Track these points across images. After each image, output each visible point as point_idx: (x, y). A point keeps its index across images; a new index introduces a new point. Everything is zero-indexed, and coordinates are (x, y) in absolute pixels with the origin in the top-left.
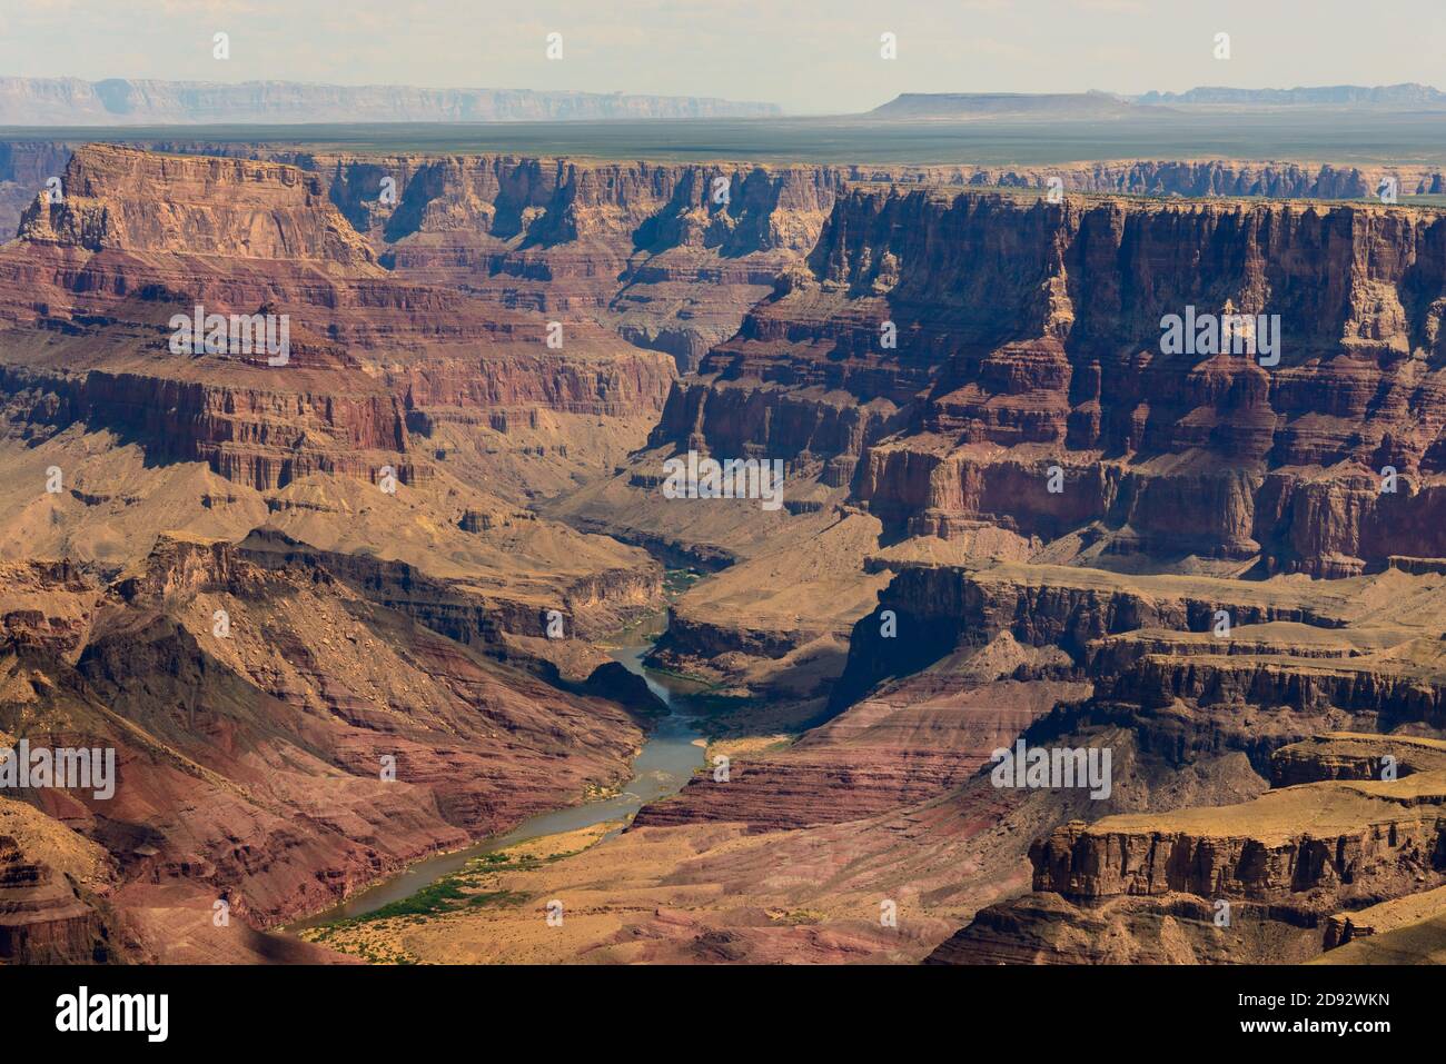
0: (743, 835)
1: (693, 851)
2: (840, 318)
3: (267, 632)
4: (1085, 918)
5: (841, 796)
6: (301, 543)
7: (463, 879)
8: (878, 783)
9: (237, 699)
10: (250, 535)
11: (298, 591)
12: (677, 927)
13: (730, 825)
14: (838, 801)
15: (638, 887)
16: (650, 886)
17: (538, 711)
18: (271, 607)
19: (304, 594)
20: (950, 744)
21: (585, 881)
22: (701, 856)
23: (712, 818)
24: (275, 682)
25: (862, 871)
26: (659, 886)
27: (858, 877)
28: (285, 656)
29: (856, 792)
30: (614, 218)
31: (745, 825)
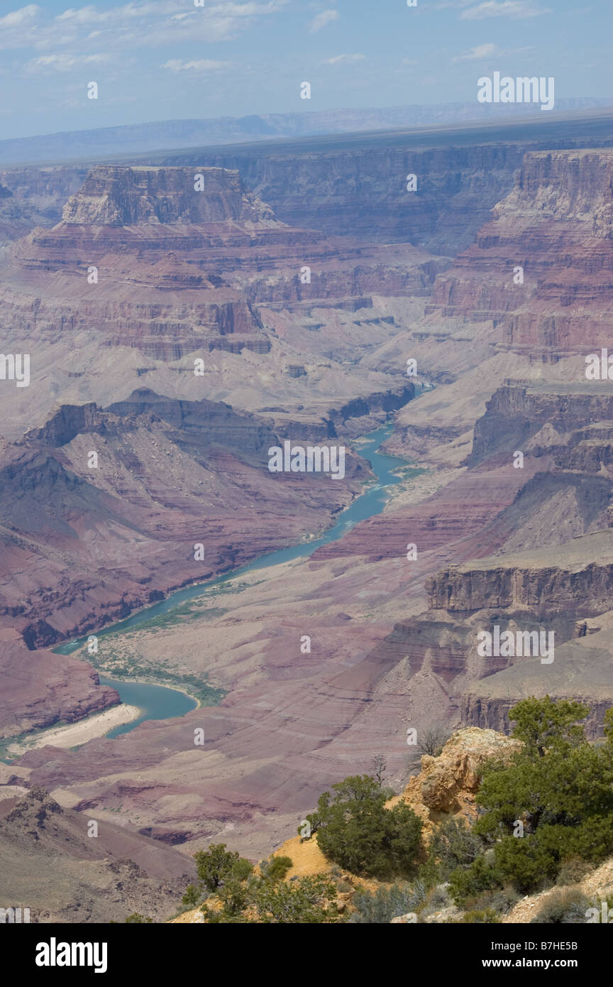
0: (366, 563)
1: (333, 575)
2: (527, 232)
3: (117, 454)
4: (458, 625)
5: (426, 535)
6: (162, 396)
7: (196, 601)
8: (449, 525)
9: (87, 497)
10: (133, 394)
11: (137, 428)
12: (294, 628)
13: (358, 557)
14: (424, 538)
15: (286, 602)
16: (295, 601)
17: (281, 489)
18: (120, 439)
19: (142, 430)
20: (493, 498)
21: (262, 599)
22: (337, 578)
23: (351, 552)
24: (121, 484)
25: (416, 584)
26: (300, 600)
27: (412, 588)
28: (128, 468)
29: (435, 532)
30: (437, 179)
31: (367, 557)
